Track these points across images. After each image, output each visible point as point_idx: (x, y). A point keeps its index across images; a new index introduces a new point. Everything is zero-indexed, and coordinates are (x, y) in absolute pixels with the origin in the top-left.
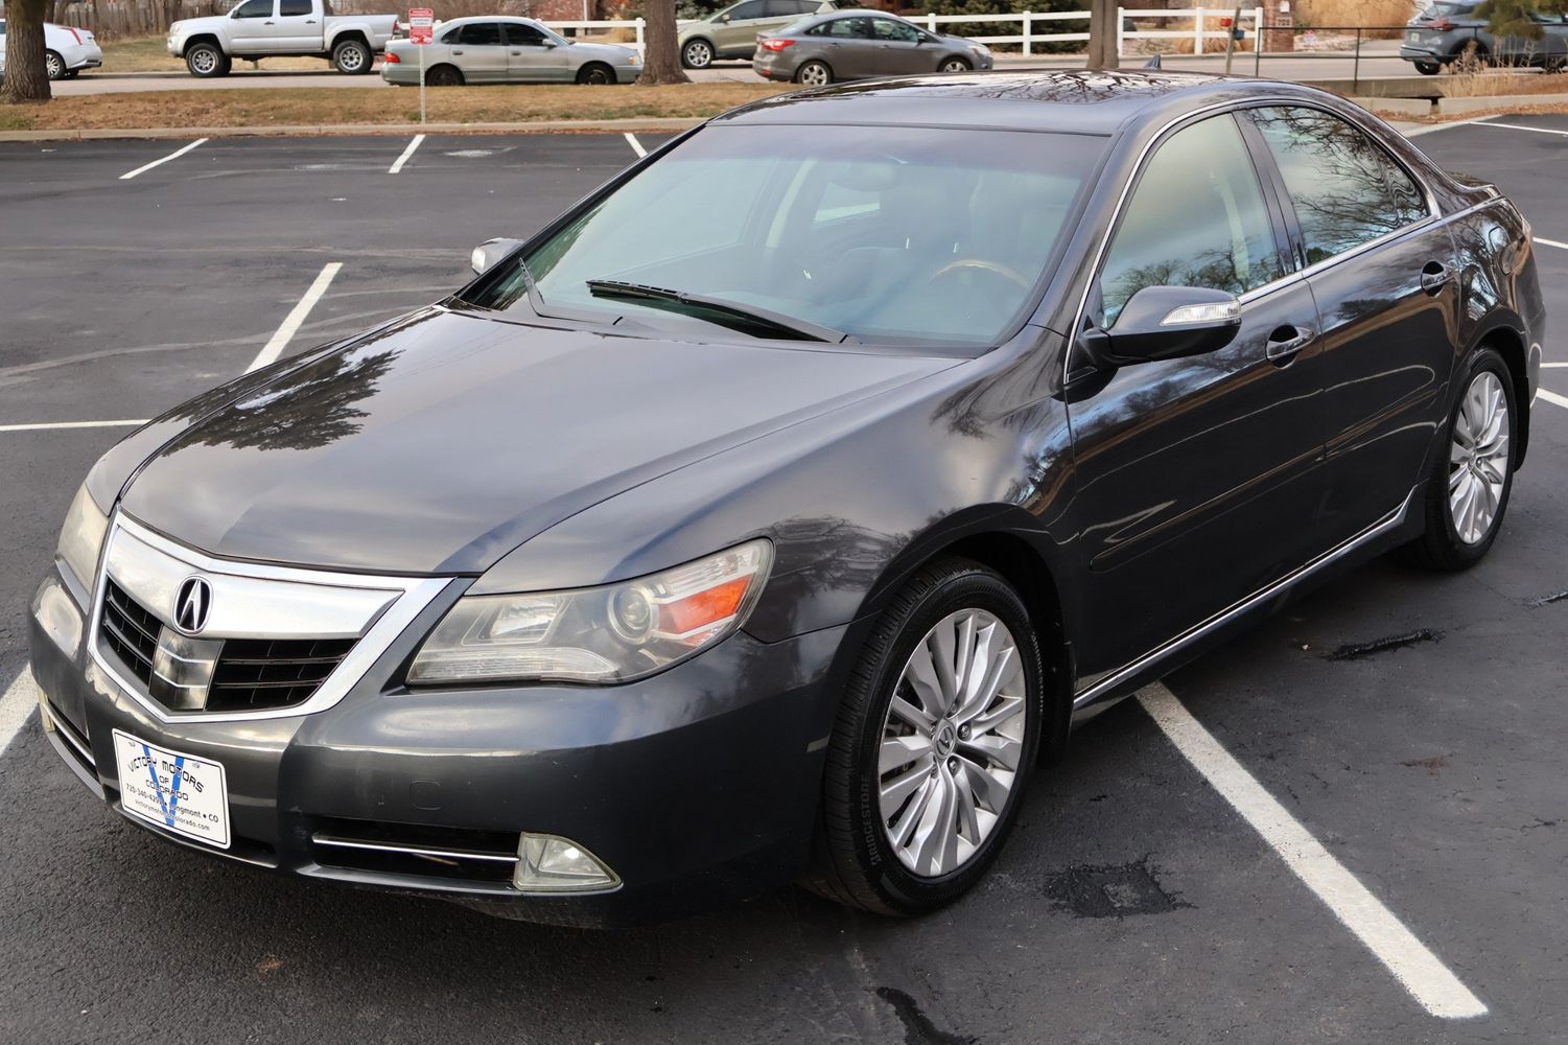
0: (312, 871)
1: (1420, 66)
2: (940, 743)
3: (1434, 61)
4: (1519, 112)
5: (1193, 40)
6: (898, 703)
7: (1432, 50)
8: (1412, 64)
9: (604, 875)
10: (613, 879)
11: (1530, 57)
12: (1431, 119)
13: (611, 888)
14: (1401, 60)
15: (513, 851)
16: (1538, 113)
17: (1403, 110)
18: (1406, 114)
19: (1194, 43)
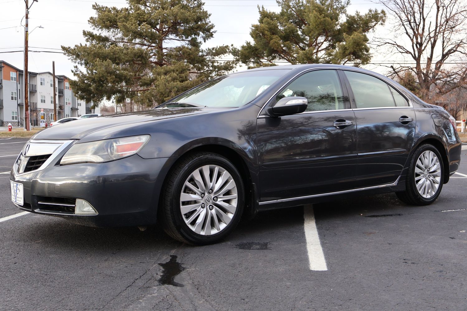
0: (37, 211)
2: (206, 200)
5: (461, 128)
6: (187, 183)
9: (94, 211)
10: (96, 212)
13: (95, 214)
15: (74, 204)
19: (461, 130)
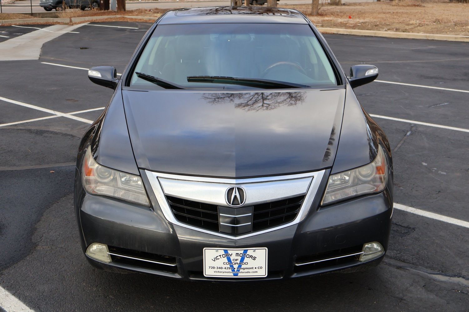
0: (295, 275)
1: (46, 8)
3: (51, 7)
4: (94, 21)
7: (50, 4)
8: (43, 8)
11: (80, 6)
12: (70, 24)
14: (40, 7)
16: (100, 21)
17: (62, 21)
18: (63, 23)
